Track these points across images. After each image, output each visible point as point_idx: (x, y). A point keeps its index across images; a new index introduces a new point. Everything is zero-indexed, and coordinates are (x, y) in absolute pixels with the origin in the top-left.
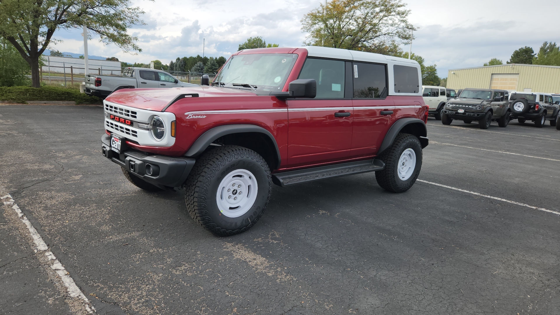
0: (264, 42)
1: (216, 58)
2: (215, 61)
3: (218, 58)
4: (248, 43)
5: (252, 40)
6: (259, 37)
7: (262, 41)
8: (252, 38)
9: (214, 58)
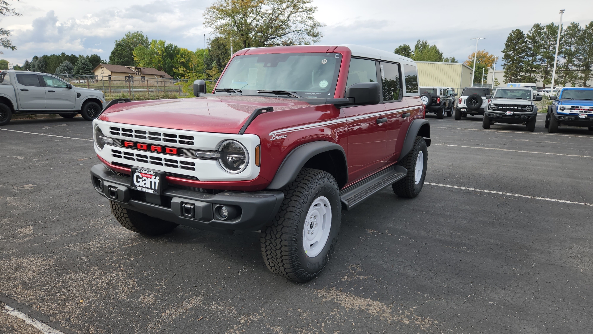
0: (146, 37)
1: (88, 56)
2: (88, 60)
3: (90, 56)
4: (127, 38)
5: (131, 35)
6: (140, 32)
7: (143, 36)
8: (131, 33)
9: (85, 57)
